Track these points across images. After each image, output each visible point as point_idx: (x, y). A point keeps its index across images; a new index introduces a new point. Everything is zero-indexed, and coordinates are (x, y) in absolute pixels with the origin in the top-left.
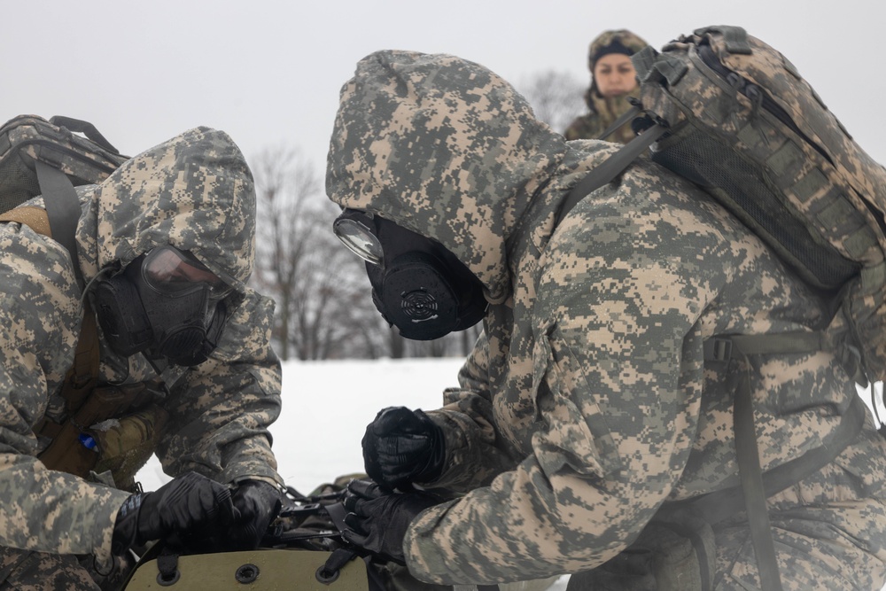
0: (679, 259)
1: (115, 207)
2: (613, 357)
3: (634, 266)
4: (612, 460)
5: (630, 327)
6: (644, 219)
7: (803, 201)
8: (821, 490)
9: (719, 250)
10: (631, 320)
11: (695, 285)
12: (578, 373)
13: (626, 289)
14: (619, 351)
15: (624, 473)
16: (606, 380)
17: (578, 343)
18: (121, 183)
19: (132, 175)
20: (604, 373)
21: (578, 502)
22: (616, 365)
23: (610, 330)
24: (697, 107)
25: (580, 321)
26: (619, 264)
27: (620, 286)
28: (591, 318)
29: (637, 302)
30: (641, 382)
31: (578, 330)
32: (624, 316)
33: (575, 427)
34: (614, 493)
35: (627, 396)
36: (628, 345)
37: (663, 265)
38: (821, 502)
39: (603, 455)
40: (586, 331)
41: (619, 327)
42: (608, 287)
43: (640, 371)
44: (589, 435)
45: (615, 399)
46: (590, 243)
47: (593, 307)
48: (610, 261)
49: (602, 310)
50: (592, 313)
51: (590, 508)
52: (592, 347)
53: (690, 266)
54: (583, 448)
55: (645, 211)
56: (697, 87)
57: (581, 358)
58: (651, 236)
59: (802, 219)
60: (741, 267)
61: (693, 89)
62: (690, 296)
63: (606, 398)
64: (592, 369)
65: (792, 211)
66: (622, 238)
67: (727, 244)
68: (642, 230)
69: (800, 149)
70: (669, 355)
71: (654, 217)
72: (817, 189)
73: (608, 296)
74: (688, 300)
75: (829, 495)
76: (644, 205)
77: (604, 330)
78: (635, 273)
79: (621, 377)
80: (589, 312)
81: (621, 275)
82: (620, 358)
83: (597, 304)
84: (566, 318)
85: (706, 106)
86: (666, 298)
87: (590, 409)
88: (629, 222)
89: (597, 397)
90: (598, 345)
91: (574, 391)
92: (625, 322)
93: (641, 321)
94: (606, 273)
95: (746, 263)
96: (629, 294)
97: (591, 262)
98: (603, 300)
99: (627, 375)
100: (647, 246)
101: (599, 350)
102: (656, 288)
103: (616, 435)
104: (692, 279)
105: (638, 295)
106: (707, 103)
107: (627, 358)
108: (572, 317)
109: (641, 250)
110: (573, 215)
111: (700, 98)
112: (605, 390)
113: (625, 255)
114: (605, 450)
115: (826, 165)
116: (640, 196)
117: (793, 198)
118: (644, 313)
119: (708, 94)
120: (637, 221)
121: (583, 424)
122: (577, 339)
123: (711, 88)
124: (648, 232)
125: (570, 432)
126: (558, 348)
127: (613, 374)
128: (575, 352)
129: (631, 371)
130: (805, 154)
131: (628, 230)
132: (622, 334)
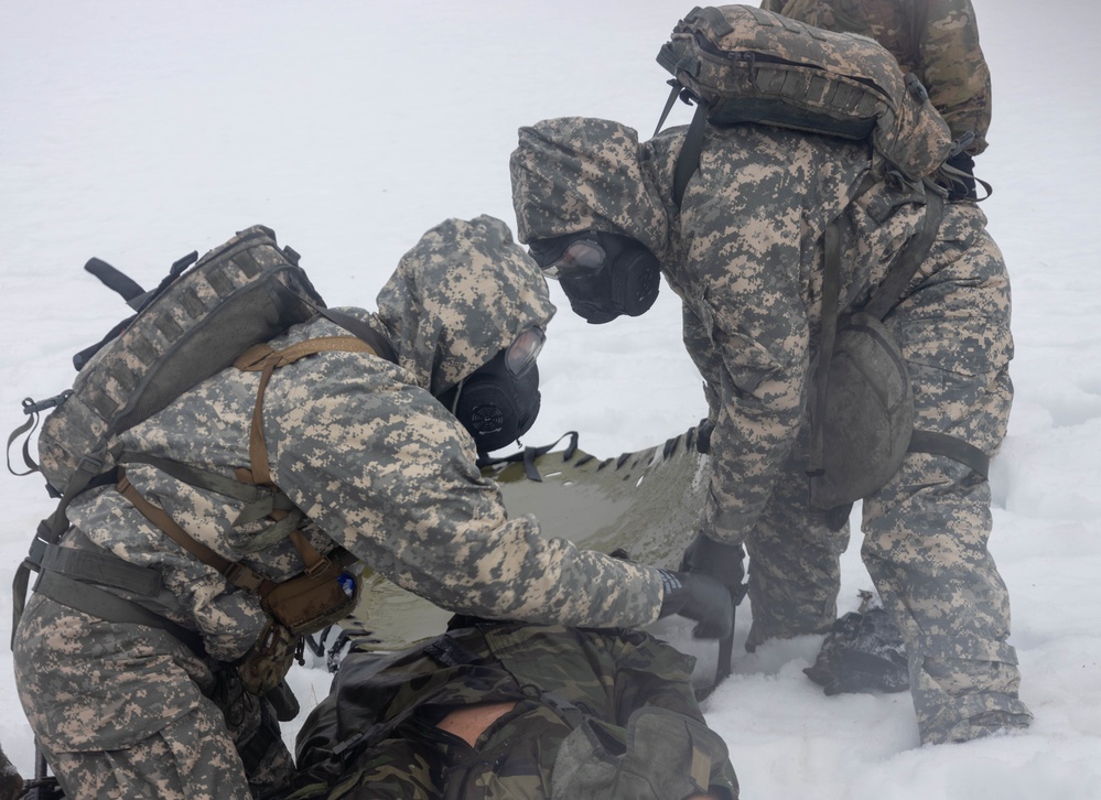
0: (763, 207)
1: (463, 323)
2: (753, 294)
3: (739, 227)
4: (784, 356)
5: (755, 269)
6: (729, 190)
7: (818, 101)
8: (934, 261)
9: (785, 181)
10: (753, 264)
11: (779, 218)
12: (736, 314)
13: (741, 246)
14: (756, 288)
15: (794, 360)
16: (757, 311)
17: (727, 295)
18: (452, 302)
19: (456, 290)
20: (753, 307)
21: (777, 396)
22: (758, 298)
23: (744, 278)
24: (721, 84)
25: (723, 280)
26: (729, 230)
27: (736, 245)
28: (728, 276)
29: (752, 250)
30: (776, 300)
31: (724, 286)
32: (748, 264)
33: (753, 349)
34: (792, 376)
35: (774, 313)
36: (759, 281)
37: (756, 217)
38: (938, 268)
39: (776, 356)
40: (729, 286)
41: (749, 273)
42: (729, 250)
43: (772, 294)
44: (764, 349)
45: (768, 319)
46: (704, 225)
47: (726, 268)
48: (722, 231)
49: (733, 267)
50: (728, 272)
51: (786, 394)
52: (738, 294)
53: (771, 208)
54: (765, 359)
55: (727, 185)
56: (713, 72)
57: (734, 304)
58: (739, 200)
59: (824, 111)
60: (806, 178)
61: (711, 75)
62: (780, 228)
63: (762, 321)
64: (744, 308)
65: (815, 111)
66: (722, 211)
67: (787, 172)
68: (732, 198)
69: (798, 72)
70: (783, 275)
71: (735, 185)
72: (822, 89)
73: (732, 256)
74: (780, 232)
75: (941, 261)
76: (723, 181)
77: (740, 279)
78: (742, 232)
79: (765, 303)
80: (725, 273)
81: (734, 237)
82: (758, 292)
83: (728, 264)
84: (712, 281)
85: (725, 81)
86: (767, 239)
87: (756, 333)
88: (721, 198)
89: (756, 323)
90: (741, 292)
91: (739, 326)
92: (750, 268)
93: (759, 262)
94: (723, 241)
95: (806, 174)
96: (745, 248)
97: (711, 237)
98: (730, 260)
99: (767, 300)
100: (740, 208)
101: (743, 294)
102: (758, 236)
103: (778, 340)
104: (776, 216)
105: (750, 246)
106: (725, 79)
107: (762, 290)
108: (716, 279)
109: (738, 213)
110: (685, 210)
111: (719, 79)
112: (759, 317)
113: (730, 222)
114: (776, 352)
115: (819, 73)
116: (718, 176)
117: (810, 102)
118: (759, 256)
119: (722, 74)
120: (725, 194)
121: (758, 345)
122: (726, 292)
123: (722, 69)
124: (736, 198)
125: (751, 352)
126: (716, 303)
127: (759, 305)
128: (729, 301)
129: (768, 296)
130: (803, 73)
131: (723, 203)
132: (752, 277)
